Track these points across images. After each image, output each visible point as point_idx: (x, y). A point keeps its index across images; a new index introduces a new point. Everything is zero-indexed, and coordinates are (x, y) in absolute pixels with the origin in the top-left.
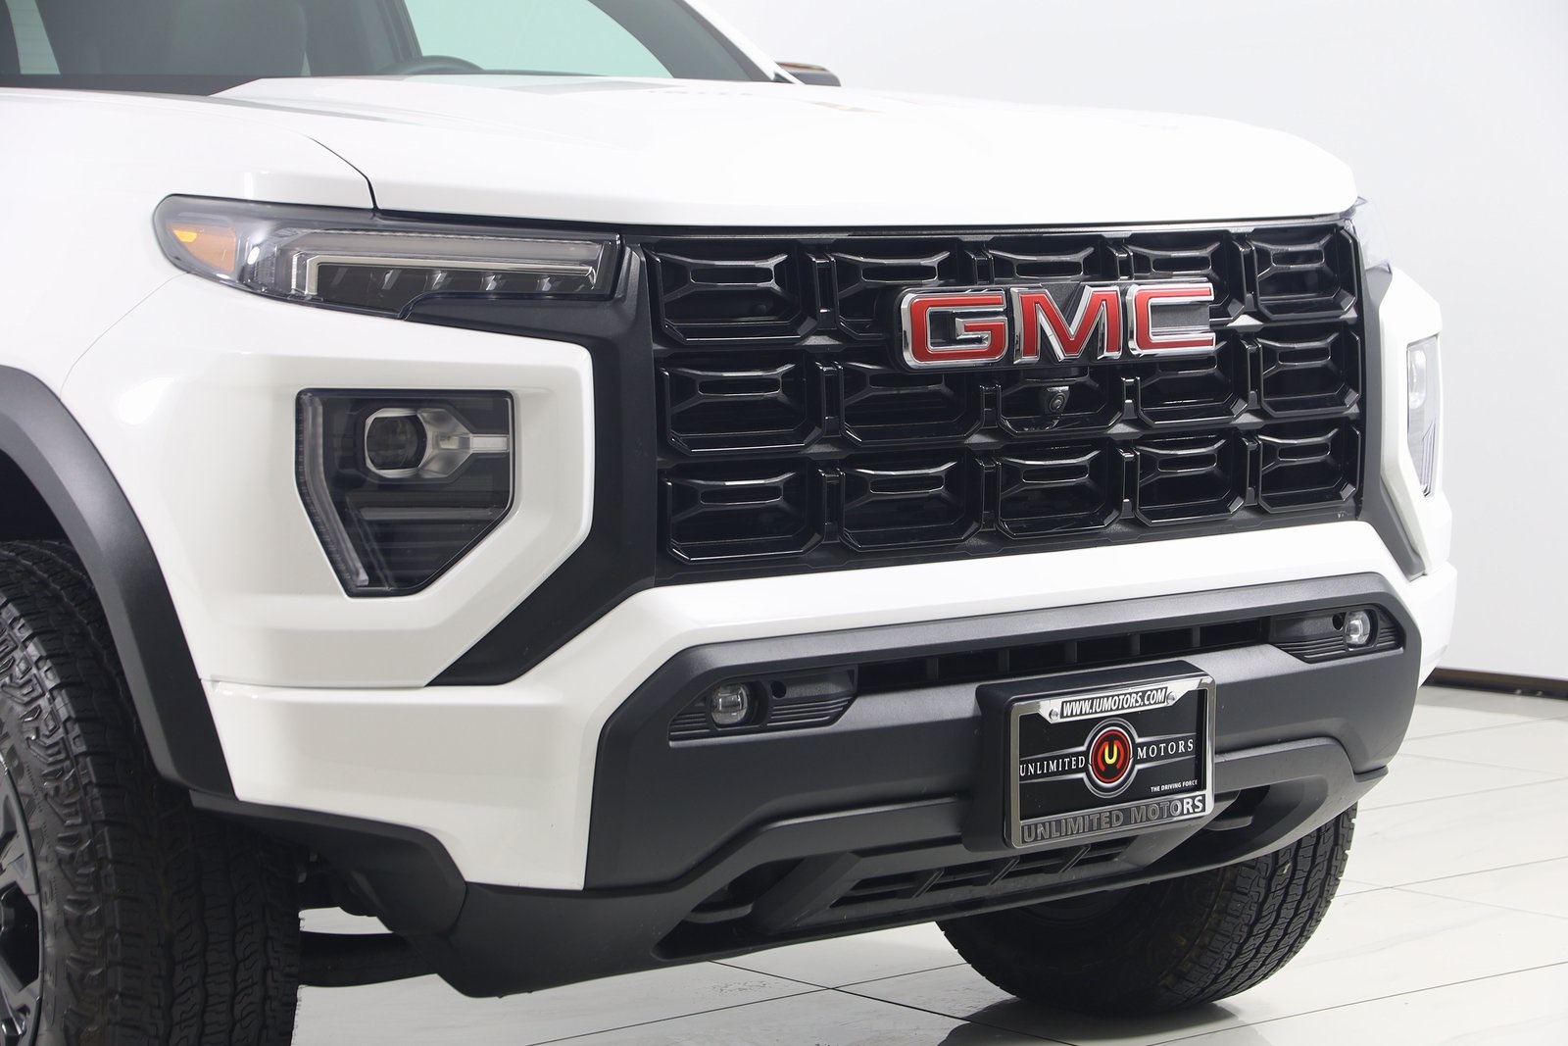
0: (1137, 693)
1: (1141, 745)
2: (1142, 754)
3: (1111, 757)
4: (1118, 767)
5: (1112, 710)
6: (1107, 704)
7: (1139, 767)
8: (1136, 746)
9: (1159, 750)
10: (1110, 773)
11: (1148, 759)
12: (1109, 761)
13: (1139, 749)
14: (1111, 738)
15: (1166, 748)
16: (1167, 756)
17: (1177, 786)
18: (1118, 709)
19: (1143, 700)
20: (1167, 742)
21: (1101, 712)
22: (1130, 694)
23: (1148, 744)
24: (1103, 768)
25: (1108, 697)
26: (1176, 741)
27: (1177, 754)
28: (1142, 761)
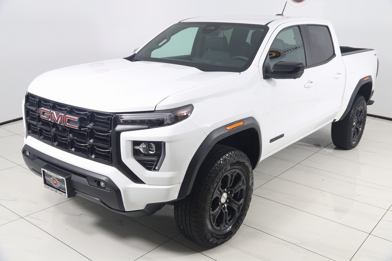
3: (55, 182)
23: (59, 183)
28: (59, 185)
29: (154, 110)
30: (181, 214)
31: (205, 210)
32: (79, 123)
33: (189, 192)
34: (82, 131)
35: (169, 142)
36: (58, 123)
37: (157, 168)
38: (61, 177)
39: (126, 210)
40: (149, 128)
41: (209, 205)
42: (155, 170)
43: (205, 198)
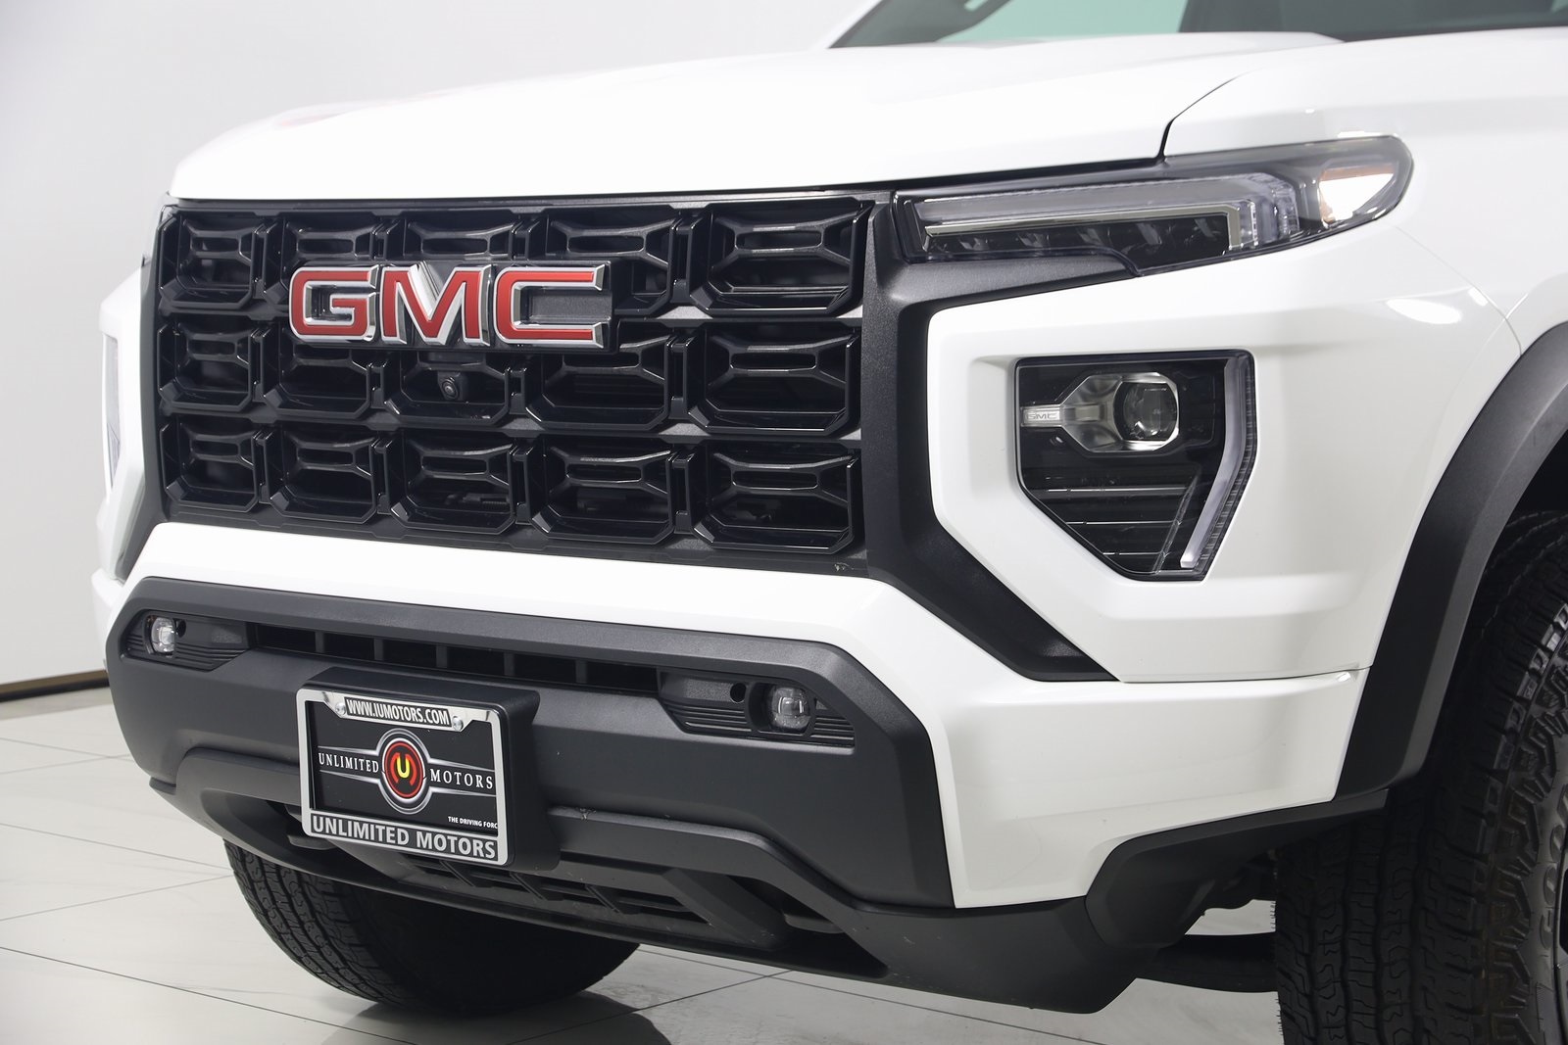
0: (416, 707)
1: (436, 767)
2: (435, 776)
3: (404, 770)
4: (412, 782)
5: (394, 720)
6: (389, 712)
7: (433, 790)
8: (429, 766)
9: (454, 777)
10: (405, 787)
11: (442, 785)
12: (405, 775)
13: (432, 770)
14: (402, 750)
15: (462, 778)
16: (462, 787)
17: (477, 823)
18: (400, 720)
19: (425, 717)
20: (464, 771)
21: (384, 718)
22: (409, 707)
23: (443, 768)
24: (397, 781)
25: (387, 704)
26: (474, 773)
27: (474, 788)
28: (435, 784)
29: (1153, 153)
30: (1342, 970)
31: (1528, 914)
32: (608, 301)
33: (1415, 758)
34: (630, 358)
35: (1284, 351)
36: (442, 338)
37: (1188, 558)
38: (461, 716)
39: (961, 901)
40: (1129, 273)
41: (1551, 886)
42: (1172, 571)
43: (1523, 826)
